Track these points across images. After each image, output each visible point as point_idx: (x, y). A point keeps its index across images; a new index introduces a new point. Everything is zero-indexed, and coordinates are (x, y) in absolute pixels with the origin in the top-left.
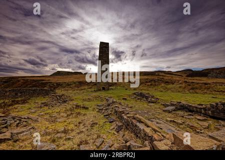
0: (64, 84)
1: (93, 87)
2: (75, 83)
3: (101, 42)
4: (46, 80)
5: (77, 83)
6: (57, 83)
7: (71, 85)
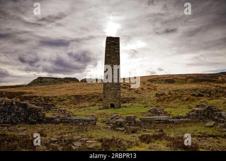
0: (54, 99)
1: (98, 104)
2: (69, 97)
3: (107, 38)
4: (26, 93)
5: (73, 98)
6: (45, 98)
7: (64, 100)
